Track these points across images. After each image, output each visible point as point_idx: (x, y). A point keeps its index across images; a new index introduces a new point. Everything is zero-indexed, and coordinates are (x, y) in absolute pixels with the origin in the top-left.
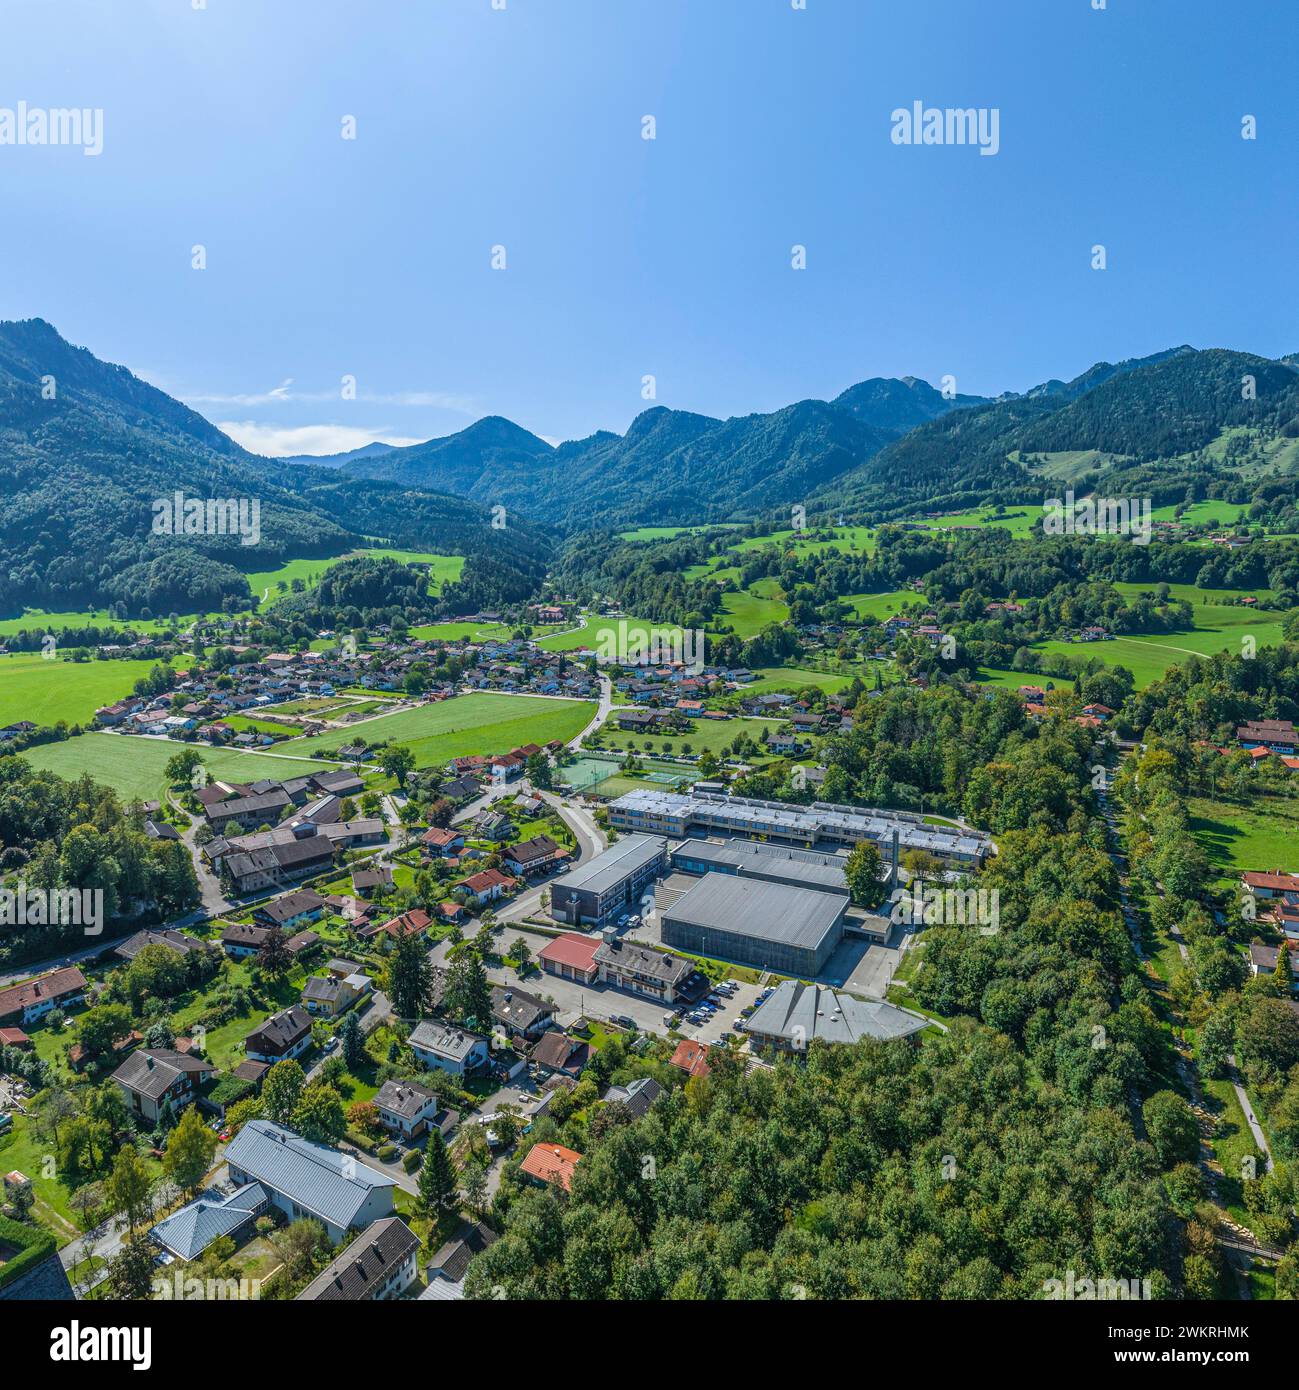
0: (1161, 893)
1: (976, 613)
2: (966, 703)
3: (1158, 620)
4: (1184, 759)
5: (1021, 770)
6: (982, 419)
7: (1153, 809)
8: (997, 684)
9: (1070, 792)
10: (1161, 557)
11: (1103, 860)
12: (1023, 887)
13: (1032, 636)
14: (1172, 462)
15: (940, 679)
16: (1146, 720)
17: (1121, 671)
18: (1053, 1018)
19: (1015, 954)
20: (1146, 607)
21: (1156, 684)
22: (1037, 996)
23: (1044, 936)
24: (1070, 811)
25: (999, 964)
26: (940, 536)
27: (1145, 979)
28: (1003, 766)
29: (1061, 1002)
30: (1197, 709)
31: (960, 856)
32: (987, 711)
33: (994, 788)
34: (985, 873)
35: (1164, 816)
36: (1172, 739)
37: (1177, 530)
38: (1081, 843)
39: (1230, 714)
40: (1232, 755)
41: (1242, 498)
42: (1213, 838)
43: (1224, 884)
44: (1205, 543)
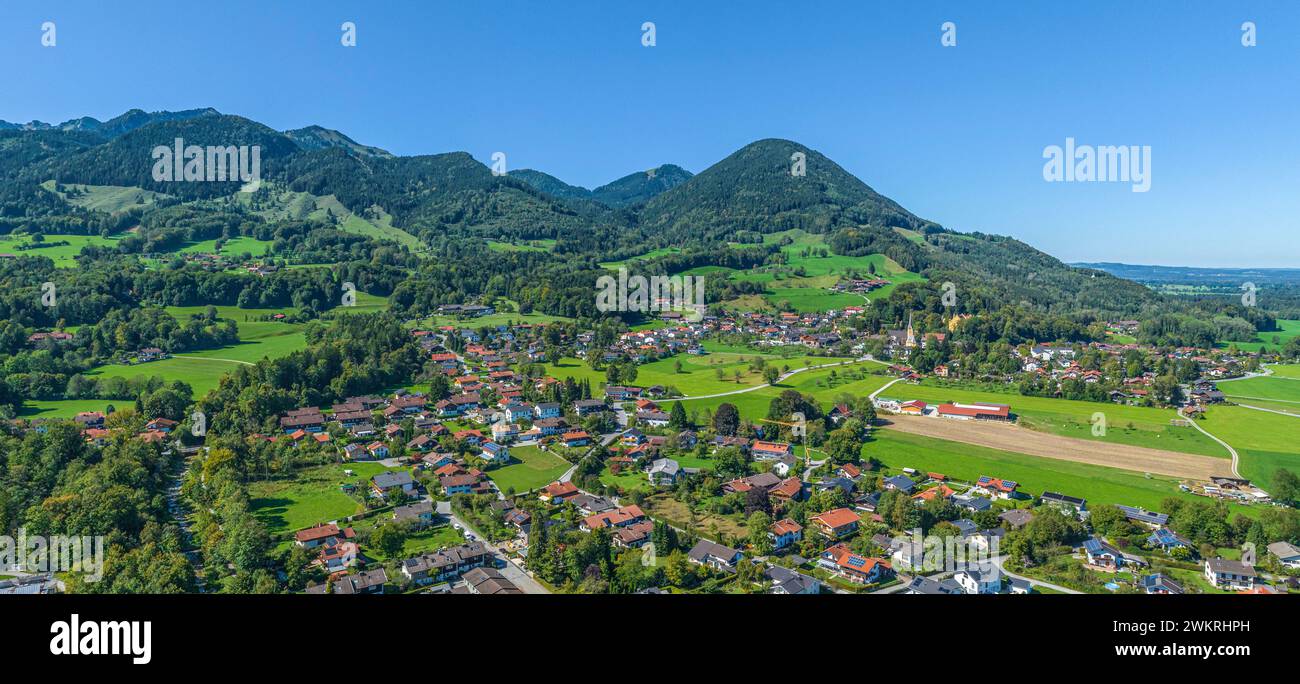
0: (233, 572)
1: (16, 344)
3: (209, 337)
4: (241, 452)
5: (86, 498)
7: (220, 501)
8: (49, 416)
9: (139, 507)
10: (206, 284)
11: (178, 560)
13: (86, 362)
14: (208, 204)
17: (180, 386)
20: (198, 327)
21: (212, 393)
24: (142, 524)
28: (64, 498)
30: (248, 409)
32: (39, 446)
33: (55, 523)
35: (230, 505)
36: (231, 437)
37: (218, 260)
38: (156, 552)
39: (274, 408)
40: (278, 441)
41: (267, 236)
42: (271, 513)
43: (282, 548)
44: (242, 272)
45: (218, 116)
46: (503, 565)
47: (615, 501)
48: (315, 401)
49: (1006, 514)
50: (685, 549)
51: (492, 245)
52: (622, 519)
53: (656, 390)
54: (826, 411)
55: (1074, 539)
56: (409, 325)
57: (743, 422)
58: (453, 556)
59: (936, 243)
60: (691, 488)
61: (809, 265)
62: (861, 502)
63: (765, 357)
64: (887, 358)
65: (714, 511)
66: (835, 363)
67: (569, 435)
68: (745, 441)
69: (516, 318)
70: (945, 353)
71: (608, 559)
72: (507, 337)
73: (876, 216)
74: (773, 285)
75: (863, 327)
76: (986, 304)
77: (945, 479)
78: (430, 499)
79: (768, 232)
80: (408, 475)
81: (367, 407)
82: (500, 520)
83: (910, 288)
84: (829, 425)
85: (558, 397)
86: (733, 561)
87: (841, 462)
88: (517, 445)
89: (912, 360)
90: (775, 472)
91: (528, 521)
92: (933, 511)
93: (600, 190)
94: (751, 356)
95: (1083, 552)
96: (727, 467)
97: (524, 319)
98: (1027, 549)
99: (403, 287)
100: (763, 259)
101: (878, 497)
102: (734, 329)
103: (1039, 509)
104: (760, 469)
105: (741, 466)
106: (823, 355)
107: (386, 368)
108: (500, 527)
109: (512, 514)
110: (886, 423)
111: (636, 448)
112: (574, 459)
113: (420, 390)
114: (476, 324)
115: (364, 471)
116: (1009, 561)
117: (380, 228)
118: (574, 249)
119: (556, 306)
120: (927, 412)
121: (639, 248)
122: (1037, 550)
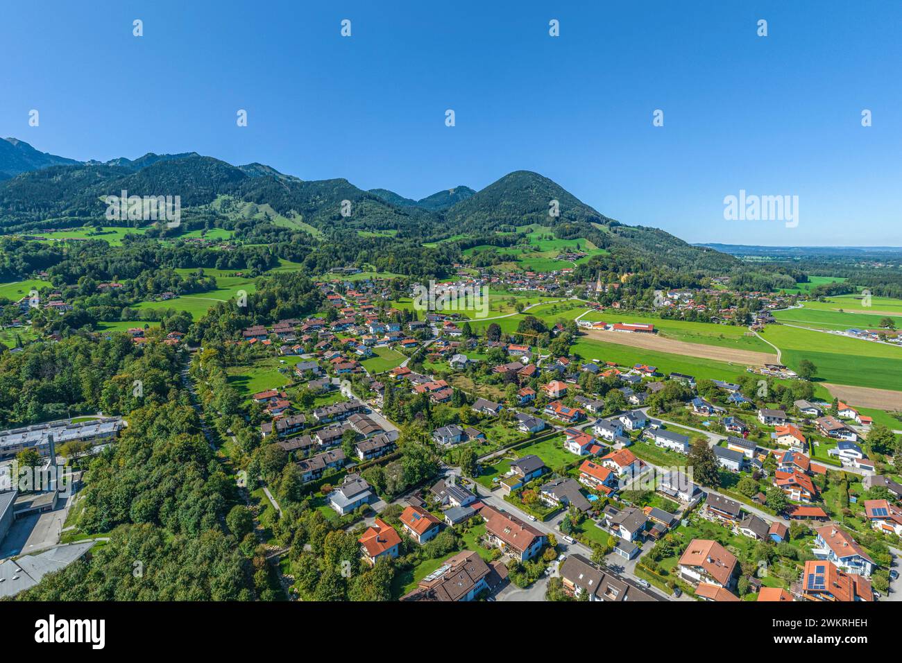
0: (220, 416)
1: (91, 290)
2: (92, 345)
3: (200, 286)
4: (222, 350)
5: (136, 376)
6: (77, 174)
7: (211, 377)
8: (112, 330)
9: (166, 381)
10: (197, 255)
11: (189, 410)
12: (146, 439)
13: (131, 300)
14: (196, 209)
15: (70, 333)
16: (201, 335)
17: (185, 313)
18: (175, 500)
19: (147, 477)
20: (193, 280)
21: (204, 318)
22: (164, 493)
23: (163, 460)
24: (168, 390)
25: (138, 487)
26: (56, 244)
27: (219, 460)
28: (124, 376)
29: (178, 490)
30: (224, 327)
31: (102, 435)
32: (108, 347)
33: (120, 389)
34: (121, 440)
35: (217, 380)
36: (215, 342)
37: (203, 242)
38: (176, 405)
39: (239, 326)
40: (242, 344)
41: (230, 228)
42: (239, 384)
43: (247, 403)
44: (217, 248)
45: (199, 157)
46: (370, 412)
47: (432, 377)
48: (261, 322)
49: (650, 385)
50: (470, 404)
51: (360, 233)
52: (436, 387)
53: (454, 316)
54: (550, 328)
55: (686, 398)
56: (314, 279)
57: (503, 334)
58: (342, 407)
59: (615, 232)
60: (474, 370)
61: (543, 244)
62: (569, 378)
63: (516, 297)
64: (585, 298)
65: (487, 383)
66: (556, 301)
67: (406, 341)
68: (505, 345)
69: (374, 275)
70: (618, 295)
71: (428, 409)
72: (370, 286)
73: (582, 216)
74: (521, 256)
75: (572, 280)
76: (643, 267)
77: (616, 366)
78: (328, 376)
79: (519, 225)
80: (315, 364)
81: (291, 325)
82: (368, 388)
83: (600, 258)
84: (552, 335)
85: (399, 320)
86: (497, 410)
87: (558, 356)
88: (376, 346)
89: (599, 299)
90: (521, 361)
91: (383, 388)
92: (609, 383)
93: (422, 201)
94: (508, 297)
95: (691, 405)
96: (494, 359)
97: (379, 276)
98: (661, 404)
99: (310, 257)
100: (516, 241)
101: (578, 375)
102: (499, 281)
103: (668, 382)
104: (512, 360)
105: (502, 358)
106: (550, 296)
107: (302, 303)
108: (367, 392)
109: (374, 385)
110: (584, 334)
111: (443, 348)
112: (408, 355)
113: (321, 316)
114: (352, 279)
115: (291, 361)
116: (650, 410)
117: (295, 223)
118: (407, 236)
119: (397, 268)
120: (607, 328)
121: (444, 235)
122: (666, 404)
